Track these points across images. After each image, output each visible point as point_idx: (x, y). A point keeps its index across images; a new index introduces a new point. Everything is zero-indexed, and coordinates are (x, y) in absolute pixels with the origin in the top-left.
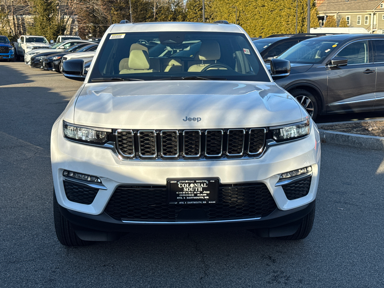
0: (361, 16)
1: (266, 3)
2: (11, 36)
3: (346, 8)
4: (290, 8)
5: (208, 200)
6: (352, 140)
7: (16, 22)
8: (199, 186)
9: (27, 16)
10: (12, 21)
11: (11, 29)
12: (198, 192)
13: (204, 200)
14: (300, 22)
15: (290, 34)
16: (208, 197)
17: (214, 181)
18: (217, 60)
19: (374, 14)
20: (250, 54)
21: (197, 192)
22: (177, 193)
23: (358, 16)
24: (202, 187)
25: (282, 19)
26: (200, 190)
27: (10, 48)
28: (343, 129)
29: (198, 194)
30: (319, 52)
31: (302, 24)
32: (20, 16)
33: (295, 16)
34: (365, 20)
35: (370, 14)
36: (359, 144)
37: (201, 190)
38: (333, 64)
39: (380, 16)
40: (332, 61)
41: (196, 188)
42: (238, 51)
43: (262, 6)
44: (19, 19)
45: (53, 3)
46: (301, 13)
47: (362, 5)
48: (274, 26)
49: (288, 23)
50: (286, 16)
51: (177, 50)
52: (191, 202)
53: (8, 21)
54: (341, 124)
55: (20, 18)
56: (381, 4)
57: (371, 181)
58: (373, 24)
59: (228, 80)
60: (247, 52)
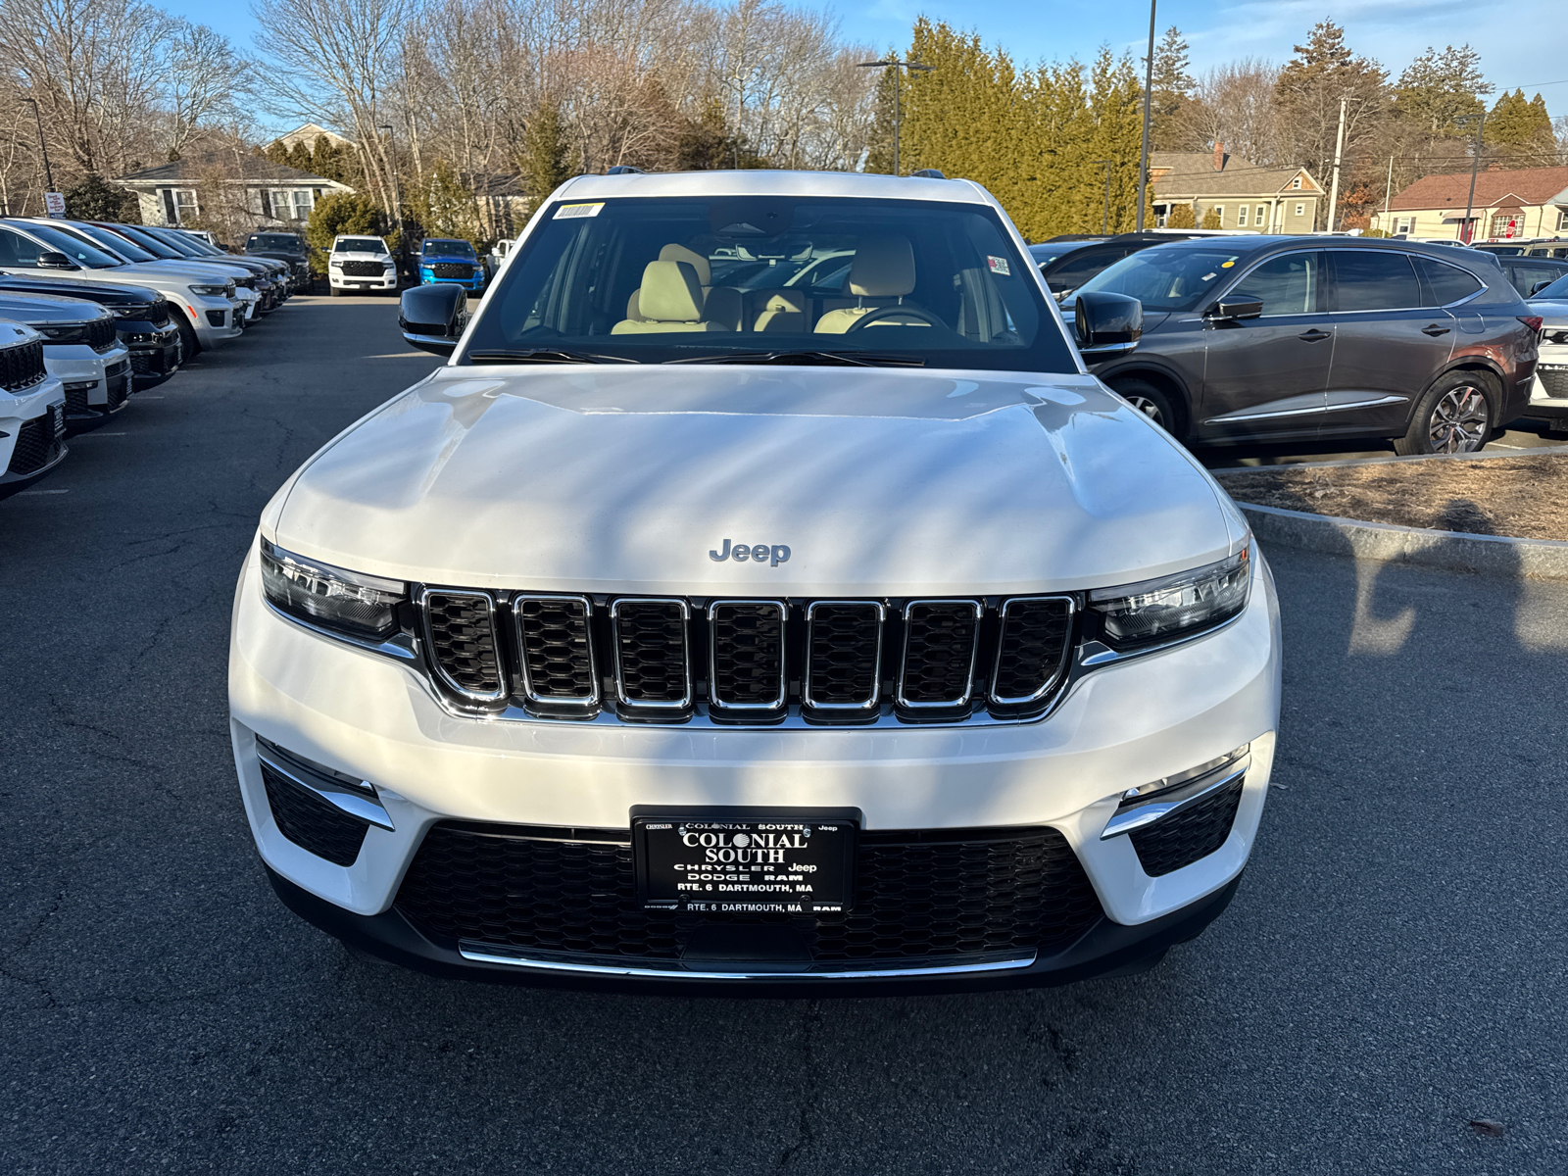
0: (1247, 206)
1: (1038, 171)
2: (482, 242)
3: (1216, 188)
4: (1091, 185)
5: (812, 898)
6: (1273, 524)
7: (493, 212)
8: (771, 845)
9: (516, 197)
10: (484, 208)
11: (481, 225)
12: (766, 868)
13: (795, 897)
14: (1112, 217)
15: (1101, 236)
16: (809, 888)
17: (834, 829)
18: (904, 297)
19: (1278, 202)
20: (1008, 274)
21: (762, 865)
22: (676, 867)
23: (1242, 206)
24: (783, 846)
25: (1073, 209)
26: (776, 859)
27: (475, 268)
28: (1244, 491)
29: (769, 873)
30: (1179, 281)
31: (1118, 221)
32: (500, 198)
33: (1101, 203)
34: (1257, 216)
35: (1270, 203)
36: (1291, 537)
37: (781, 860)
38: (1222, 313)
39: (1291, 206)
40: (1222, 306)
41: (760, 852)
42: (969, 268)
43: (1029, 180)
44: (500, 205)
45: (570, 169)
46: (1116, 196)
47: (1251, 180)
48: (1053, 224)
49: (1086, 219)
50: (1082, 203)
51: (769, 259)
52: (739, 907)
53: (476, 209)
54: (1235, 475)
55: (501, 202)
56: (1296, 179)
57: (1351, 670)
58: (1274, 226)
59: (927, 366)
60: (1000, 266)
